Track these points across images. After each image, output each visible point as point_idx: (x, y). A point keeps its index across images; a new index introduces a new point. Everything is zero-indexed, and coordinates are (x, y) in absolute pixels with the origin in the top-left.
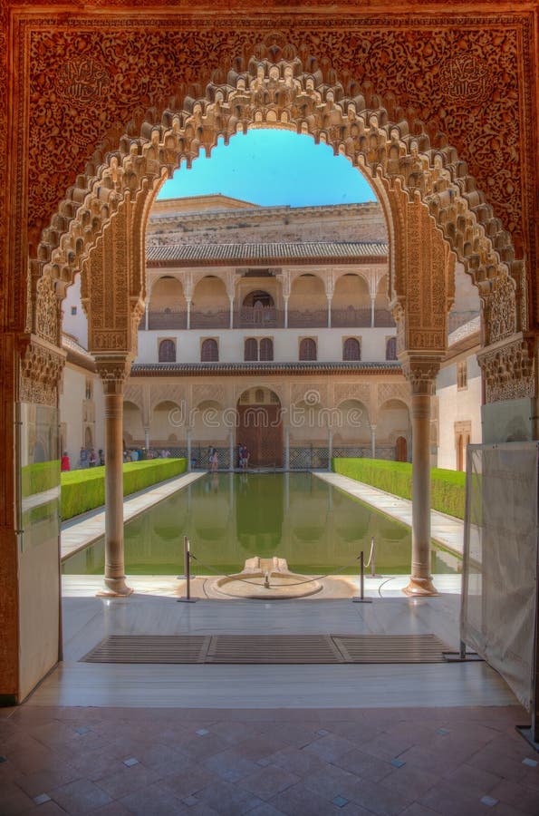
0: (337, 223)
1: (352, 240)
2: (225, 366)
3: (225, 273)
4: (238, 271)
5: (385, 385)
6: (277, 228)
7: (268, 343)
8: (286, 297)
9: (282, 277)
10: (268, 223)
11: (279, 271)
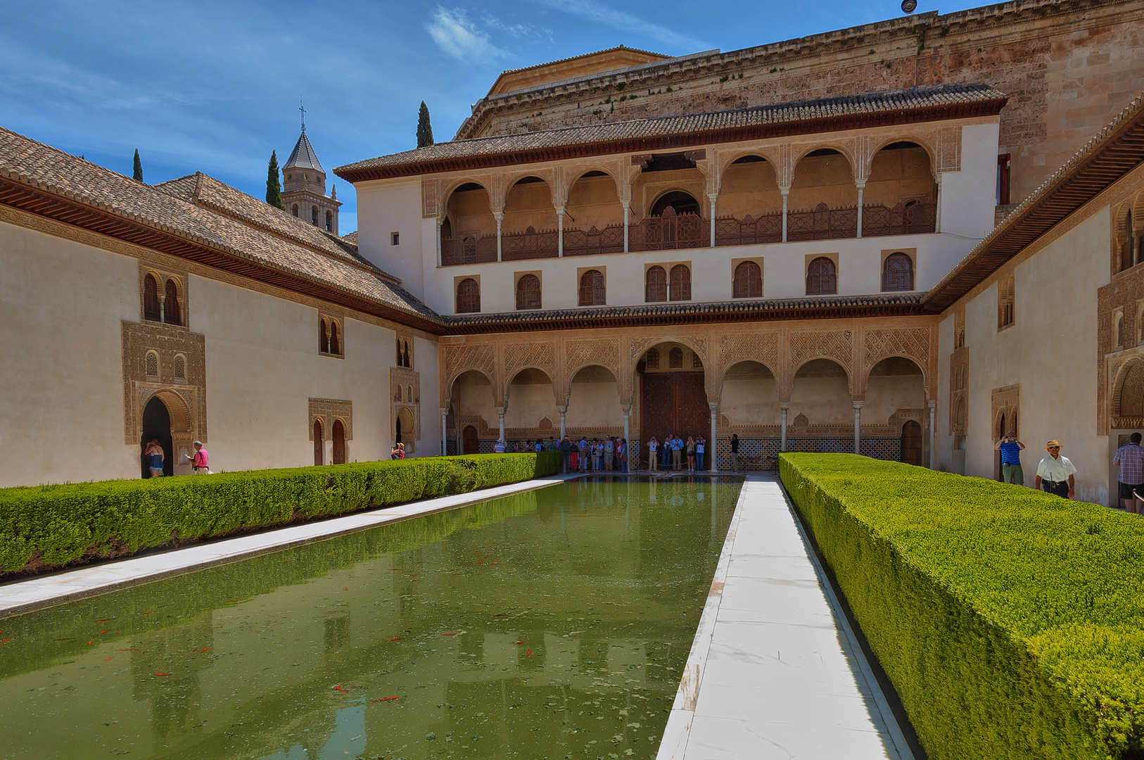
0: (807, 71)
1: (831, 96)
2: (614, 311)
3: (615, 164)
4: (635, 160)
5: (879, 334)
6: (708, 89)
7: (682, 272)
8: (713, 197)
9: (706, 164)
10: (693, 84)
11: (702, 155)
